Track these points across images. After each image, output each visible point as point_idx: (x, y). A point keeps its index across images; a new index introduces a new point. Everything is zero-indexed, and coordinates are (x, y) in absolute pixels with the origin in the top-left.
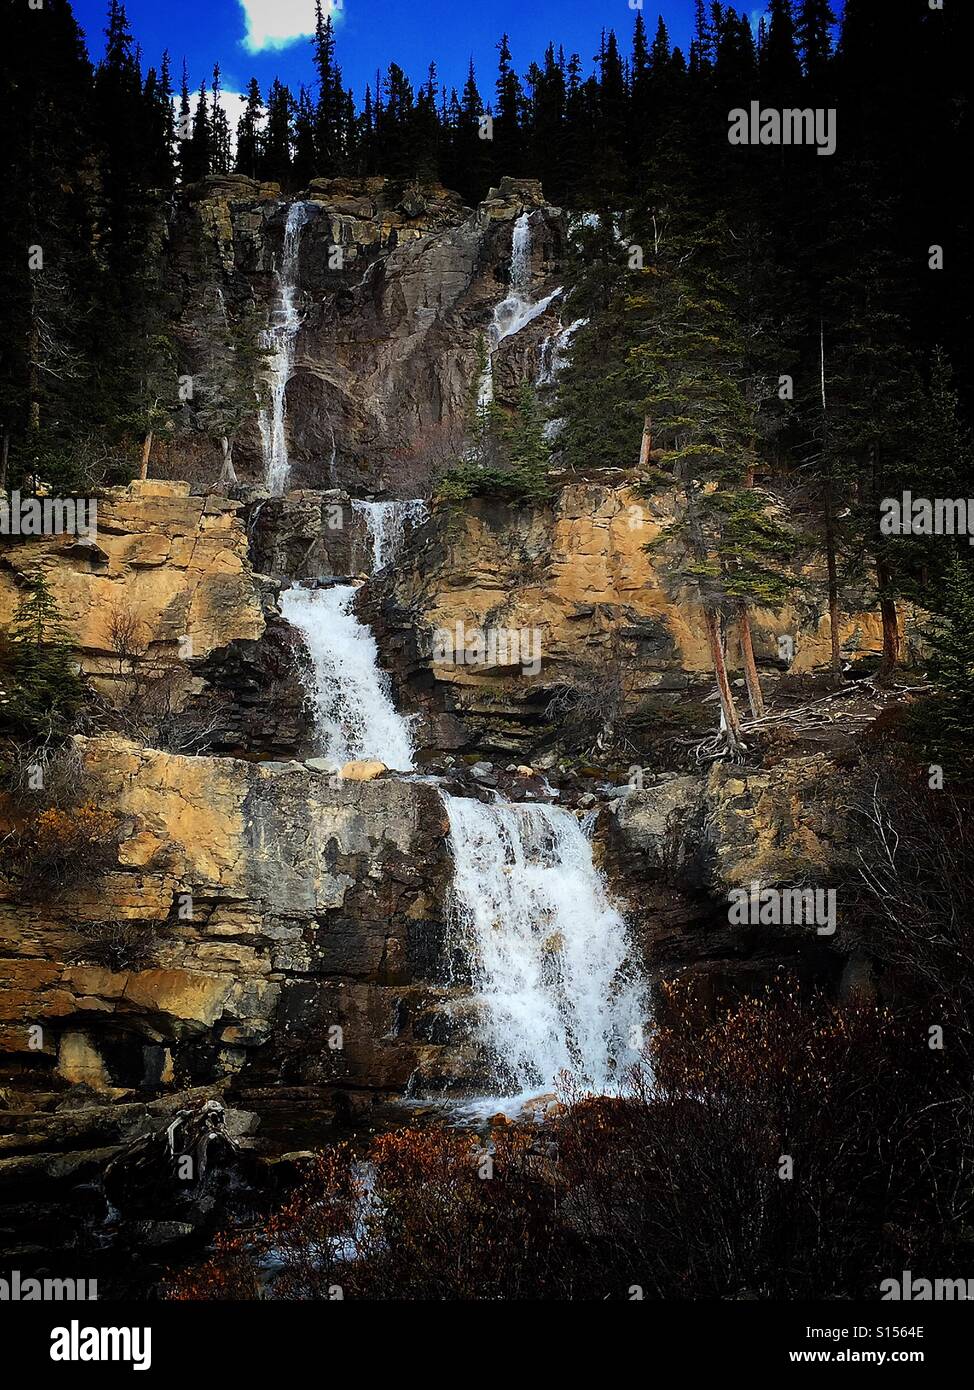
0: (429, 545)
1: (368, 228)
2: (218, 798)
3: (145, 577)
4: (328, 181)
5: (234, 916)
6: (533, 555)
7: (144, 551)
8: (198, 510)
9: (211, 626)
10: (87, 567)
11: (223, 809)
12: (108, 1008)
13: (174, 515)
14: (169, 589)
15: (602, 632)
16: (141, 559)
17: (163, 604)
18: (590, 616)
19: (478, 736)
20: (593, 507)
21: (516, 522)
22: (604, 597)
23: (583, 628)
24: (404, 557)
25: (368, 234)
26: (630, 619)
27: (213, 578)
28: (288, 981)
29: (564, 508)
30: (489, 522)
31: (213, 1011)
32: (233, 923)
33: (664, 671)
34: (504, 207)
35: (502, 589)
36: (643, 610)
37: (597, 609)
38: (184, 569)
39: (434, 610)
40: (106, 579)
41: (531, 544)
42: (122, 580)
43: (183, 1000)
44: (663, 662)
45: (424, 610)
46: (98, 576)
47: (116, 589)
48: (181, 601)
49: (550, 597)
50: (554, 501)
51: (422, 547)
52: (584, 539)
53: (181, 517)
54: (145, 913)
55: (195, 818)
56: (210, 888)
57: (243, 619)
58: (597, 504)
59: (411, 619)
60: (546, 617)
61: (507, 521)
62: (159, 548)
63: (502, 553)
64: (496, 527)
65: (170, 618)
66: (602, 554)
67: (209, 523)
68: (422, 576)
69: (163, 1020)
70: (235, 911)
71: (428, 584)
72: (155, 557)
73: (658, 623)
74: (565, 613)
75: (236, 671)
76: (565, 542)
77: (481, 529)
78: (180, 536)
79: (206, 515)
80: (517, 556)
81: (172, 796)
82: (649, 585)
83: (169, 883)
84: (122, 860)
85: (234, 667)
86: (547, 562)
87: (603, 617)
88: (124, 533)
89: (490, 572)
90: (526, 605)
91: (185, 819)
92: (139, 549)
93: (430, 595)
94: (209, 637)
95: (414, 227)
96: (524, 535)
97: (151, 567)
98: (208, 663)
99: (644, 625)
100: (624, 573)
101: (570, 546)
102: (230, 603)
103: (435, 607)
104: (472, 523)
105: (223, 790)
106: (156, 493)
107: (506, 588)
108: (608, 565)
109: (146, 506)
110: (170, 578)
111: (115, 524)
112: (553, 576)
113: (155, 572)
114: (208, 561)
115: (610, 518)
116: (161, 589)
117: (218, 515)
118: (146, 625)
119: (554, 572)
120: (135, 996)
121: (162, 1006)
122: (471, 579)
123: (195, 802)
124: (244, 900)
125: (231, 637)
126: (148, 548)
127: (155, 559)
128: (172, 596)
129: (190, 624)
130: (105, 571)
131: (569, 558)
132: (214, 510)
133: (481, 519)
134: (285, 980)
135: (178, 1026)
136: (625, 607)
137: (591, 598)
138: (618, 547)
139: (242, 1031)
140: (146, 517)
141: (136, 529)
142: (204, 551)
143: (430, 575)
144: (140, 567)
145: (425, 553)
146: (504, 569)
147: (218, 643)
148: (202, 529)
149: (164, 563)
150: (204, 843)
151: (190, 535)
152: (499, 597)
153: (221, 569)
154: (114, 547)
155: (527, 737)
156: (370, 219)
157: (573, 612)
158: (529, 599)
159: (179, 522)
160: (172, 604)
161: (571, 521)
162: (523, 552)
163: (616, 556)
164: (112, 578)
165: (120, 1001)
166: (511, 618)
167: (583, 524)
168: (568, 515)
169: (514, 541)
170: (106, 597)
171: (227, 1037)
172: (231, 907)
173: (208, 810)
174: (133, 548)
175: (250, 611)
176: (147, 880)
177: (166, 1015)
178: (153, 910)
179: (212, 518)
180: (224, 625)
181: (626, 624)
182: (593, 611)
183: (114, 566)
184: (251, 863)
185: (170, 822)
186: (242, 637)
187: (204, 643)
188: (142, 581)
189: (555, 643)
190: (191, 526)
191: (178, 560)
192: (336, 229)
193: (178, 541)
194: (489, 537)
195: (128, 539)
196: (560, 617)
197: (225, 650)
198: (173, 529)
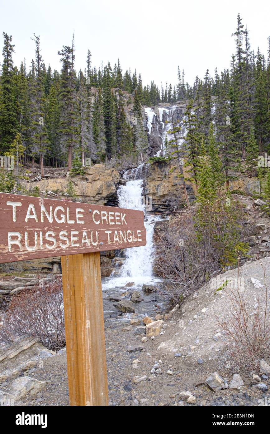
3: (95, 182)
6: (167, 173)
8: (104, 169)
9: (106, 190)
10: (85, 181)
15: (178, 188)
16: (94, 179)
17: (98, 187)
18: (176, 185)
19: (157, 209)
22: (180, 181)
23: (175, 188)
27: (107, 182)
30: (159, 167)
33: (191, 195)
36: (187, 183)
40: (89, 183)
41: (167, 171)
42: (91, 183)
46: (87, 182)
47: (90, 185)
48: (101, 186)
49: (168, 182)
53: (101, 171)
57: (112, 189)
60: (168, 186)
61: (163, 167)
63: (161, 173)
64: (161, 168)
65: (99, 189)
67: (106, 172)
73: (190, 186)
80: (164, 174)
85: (112, 198)
86: (168, 175)
87: (178, 185)
89: (158, 177)
93: (148, 182)
96: (166, 169)
98: (107, 197)
99: (187, 186)
102: (109, 186)
104: (156, 168)
106: (98, 167)
107: (161, 180)
109: (95, 169)
110: (99, 182)
111: (89, 173)
112: (170, 177)
113: (97, 181)
114: (106, 179)
116: (98, 184)
118: (95, 191)
122: (155, 179)
125: (110, 192)
126: (96, 177)
127: (97, 179)
129: (102, 190)
130: (89, 181)
131: (173, 174)
132: (107, 169)
136: (183, 183)
137: (177, 181)
141: (93, 173)
142: (105, 177)
143: (148, 178)
144: (94, 180)
146: (161, 176)
147: (107, 193)
151: (103, 174)
152: (160, 182)
153: (109, 180)
154: (90, 177)
155: (166, 209)
157: (173, 184)
158: (165, 182)
166: (162, 186)
169: (164, 171)
174: (93, 177)
175: (113, 187)
180: (108, 190)
183: (90, 181)
187: (105, 194)
188: (95, 183)
189: (169, 190)
190: (103, 172)
191: (101, 179)
192: (179, 111)
193: (101, 175)
194: (159, 170)
195: (92, 175)
196: (170, 185)
197: (109, 195)
198: (100, 173)
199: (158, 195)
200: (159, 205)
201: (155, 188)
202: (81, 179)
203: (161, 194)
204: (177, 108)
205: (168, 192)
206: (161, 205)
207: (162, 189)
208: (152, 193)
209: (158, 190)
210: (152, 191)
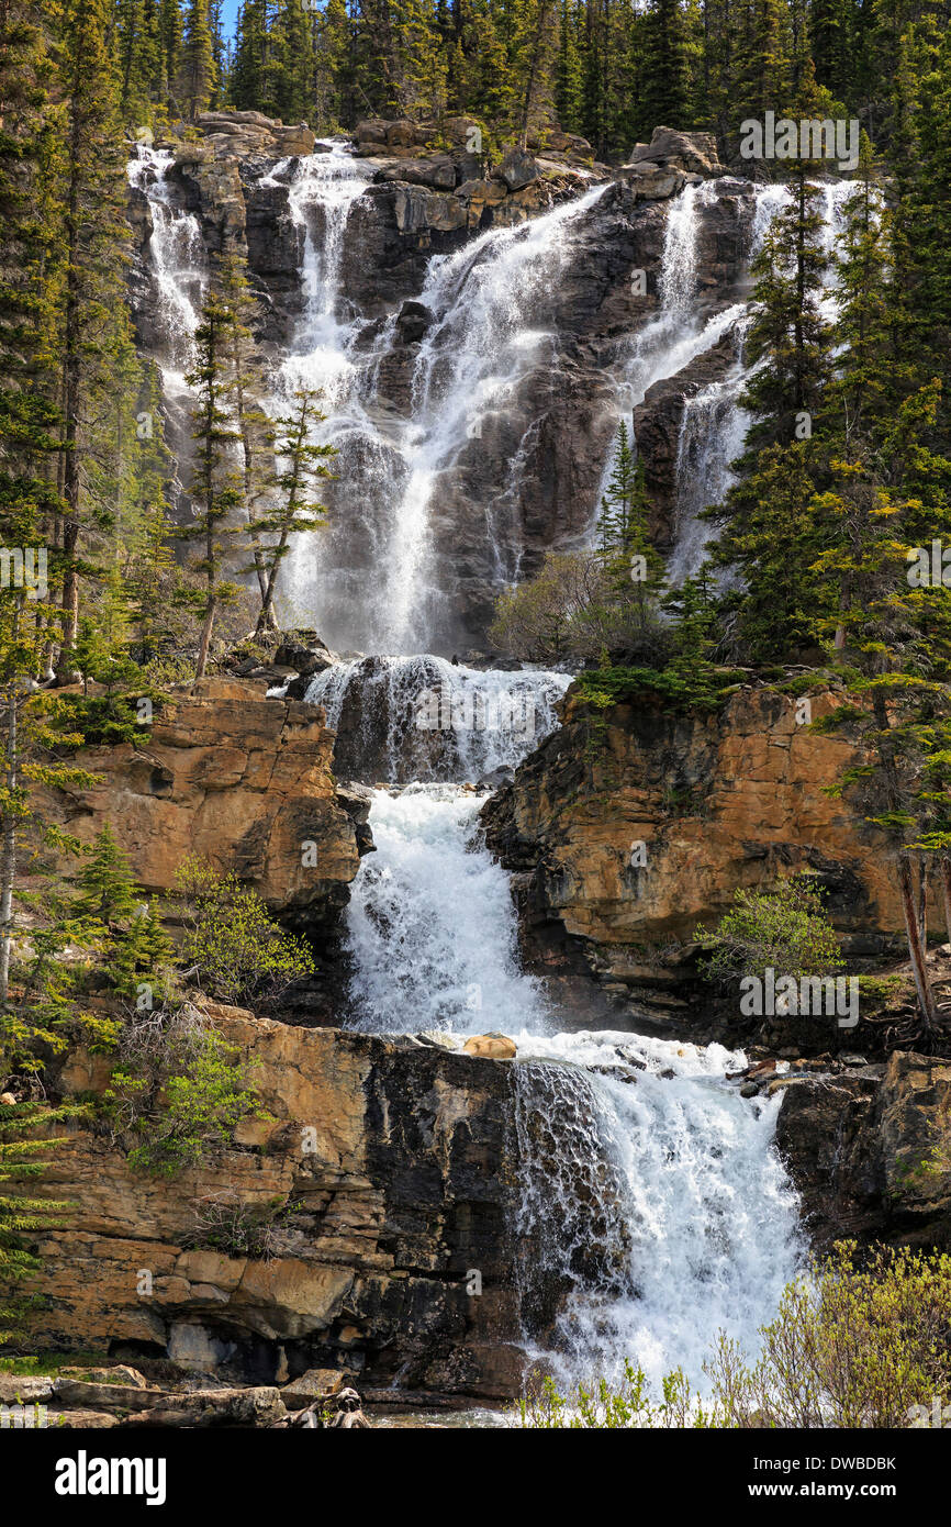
0: (562, 761)
1: (449, 206)
2: (339, 1076)
3: (216, 798)
4: (386, 124)
5: (356, 1206)
6: (693, 779)
7: (215, 768)
8: (279, 718)
9: (293, 862)
10: (149, 787)
11: (344, 1089)
12: (224, 1298)
13: (252, 725)
14: (245, 816)
15: (777, 880)
16: (210, 778)
17: (238, 835)
18: (763, 858)
20: (770, 722)
21: (671, 737)
22: (781, 835)
23: (754, 874)
24: (528, 775)
25: (449, 216)
26: (813, 865)
27: (298, 802)
28: (412, 1280)
29: (734, 722)
30: (638, 734)
31: (333, 1307)
32: (354, 1213)
33: (854, 931)
34: (657, 178)
35: (653, 822)
36: (830, 852)
37: (771, 851)
38: (263, 791)
39: (567, 847)
40: (169, 803)
41: (691, 765)
42: (187, 804)
43: (301, 1293)
44: (854, 920)
45: (555, 845)
46: (160, 798)
47: (180, 818)
48: (258, 831)
49: (710, 835)
50: (719, 710)
51: (552, 764)
52: (757, 761)
53: (260, 727)
54: (264, 1198)
55: (315, 1096)
56: (331, 1173)
57: (334, 855)
58: (776, 717)
59: (536, 855)
60: (707, 859)
61: (660, 735)
62: (231, 766)
63: (655, 776)
64: (647, 742)
65: (245, 851)
66: (780, 782)
67: (291, 734)
68: (552, 799)
69: (278, 1314)
70: (356, 1200)
71: (560, 812)
72: (228, 776)
73: (849, 872)
74: (731, 855)
75: (320, 917)
76: (732, 765)
77: (627, 744)
78: (259, 750)
79: (290, 725)
80: (672, 780)
81: (291, 1072)
82: (837, 820)
83: (289, 1167)
84: (241, 1139)
85: (319, 912)
86: (710, 789)
87: (779, 862)
88: (191, 746)
89: (637, 800)
90: (682, 844)
91: (304, 1098)
92: (210, 765)
93: (562, 826)
94: (292, 875)
95: (519, 204)
96: (681, 753)
97: (223, 789)
98: (289, 907)
99: (831, 872)
100: (806, 805)
101: (738, 770)
102: (319, 834)
103: (568, 842)
104: (617, 737)
105: (344, 1066)
106: (228, 695)
107: (656, 822)
108: (787, 796)
109: (218, 713)
110: (246, 803)
111: (181, 735)
112: (717, 809)
113: (226, 797)
114: (291, 783)
115: (790, 735)
116: (235, 815)
117: (305, 726)
118: (216, 861)
119: (718, 803)
120: (252, 1286)
121: (281, 1299)
122: (614, 809)
123: (314, 1078)
124: (365, 1189)
126: (220, 765)
127: (229, 778)
128: (248, 824)
129: (268, 859)
130: (168, 792)
131: (738, 785)
132: (300, 718)
133: (628, 732)
134: (407, 1278)
135: (294, 1323)
136: (807, 849)
137: (766, 837)
138: (799, 773)
139: (362, 1330)
140: (218, 725)
141: (204, 741)
142: (288, 770)
143: (561, 801)
144: (210, 790)
145: (555, 772)
146: (655, 796)
147: (301, 885)
148: (284, 742)
149: (239, 783)
150: (324, 1124)
151: (270, 748)
154: (179, 763)
155: (679, 1008)
156: (452, 190)
157: (741, 852)
158: (687, 837)
159: (256, 733)
160: (249, 834)
161: (741, 739)
162: (680, 775)
163: (798, 784)
164: (175, 801)
165: (236, 1290)
166: (664, 861)
167: (757, 741)
168: (739, 731)
169: (669, 760)
170: (170, 823)
171: (347, 1337)
172: (353, 1196)
173: (329, 1087)
174: (202, 765)
175: (341, 844)
176: (267, 1162)
177: (283, 1310)
178: (272, 1195)
179: (296, 728)
181: (808, 871)
182: (767, 852)
183: (179, 787)
184: (373, 1147)
185: (289, 1100)
186: (333, 876)
187: (284, 884)
188: (212, 807)
189: (717, 892)
190: (272, 738)
191: (258, 780)
192: (401, 206)
193: (256, 757)
194: (637, 755)
195: (197, 753)
196: (723, 860)
197: (310, 892)
198: (251, 741)
199: (633, 917)
200: (631, 982)
201: (615, 871)
202: (121, 772)
203: (659, 911)
204: (379, 177)
205: (705, 898)
206: (646, 983)
207: (668, 880)
208: (593, 901)
209: (641, 883)
210: (593, 889)
